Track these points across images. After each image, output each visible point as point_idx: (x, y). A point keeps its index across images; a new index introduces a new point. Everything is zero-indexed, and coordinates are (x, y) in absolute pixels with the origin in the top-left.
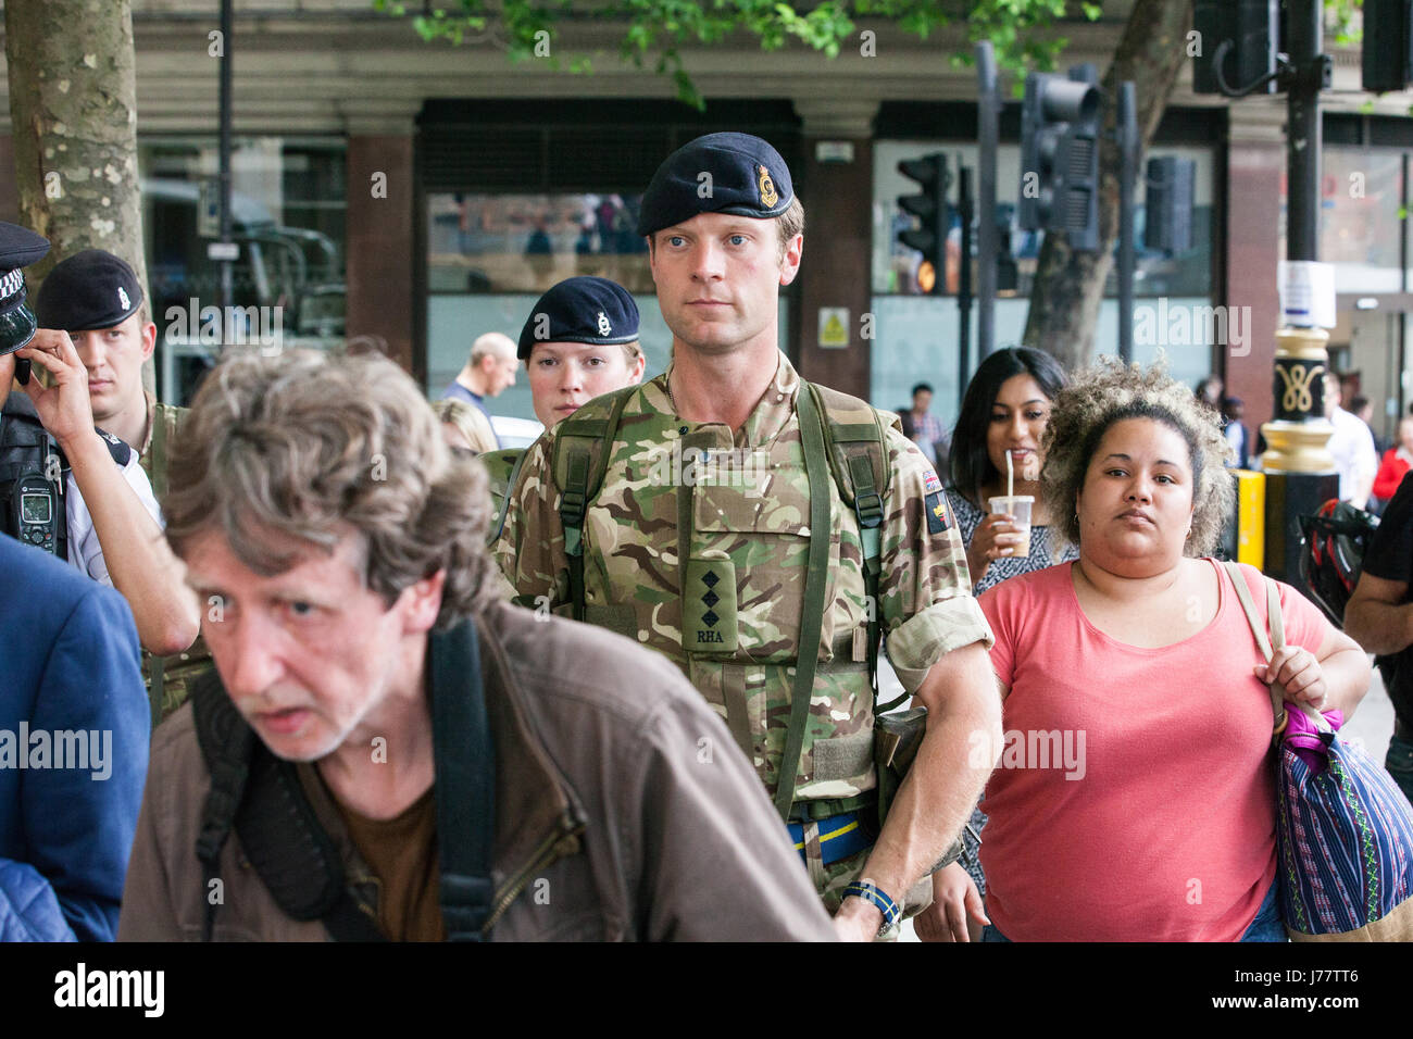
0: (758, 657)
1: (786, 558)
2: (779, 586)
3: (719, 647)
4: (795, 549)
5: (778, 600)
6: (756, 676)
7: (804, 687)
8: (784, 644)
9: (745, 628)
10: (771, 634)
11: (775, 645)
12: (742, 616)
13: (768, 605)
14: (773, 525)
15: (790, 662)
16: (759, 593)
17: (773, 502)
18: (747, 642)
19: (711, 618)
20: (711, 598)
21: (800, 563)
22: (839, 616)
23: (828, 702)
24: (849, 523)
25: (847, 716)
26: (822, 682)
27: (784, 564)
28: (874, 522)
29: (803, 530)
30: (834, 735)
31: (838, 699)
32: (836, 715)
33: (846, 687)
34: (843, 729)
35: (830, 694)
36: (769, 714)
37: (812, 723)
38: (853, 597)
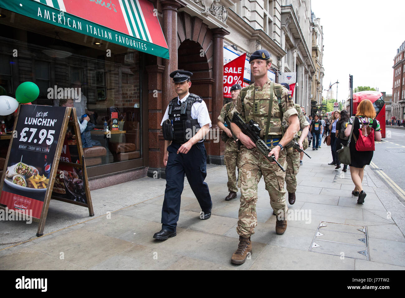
0: (263, 115)
1: (266, 102)
2: (265, 106)
3: (257, 114)
4: (268, 101)
5: (266, 108)
6: (263, 118)
7: (269, 120)
8: (266, 113)
9: (260, 111)
10: (265, 112)
11: (265, 114)
12: (260, 110)
13: (264, 108)
14: (265, 98)
15: (267, 116)
16: (263, 107)
17: (265, 95)
18: (261, 113)
19: (256, 110)
20: (256, 107)
21: (269, 103)
22: (275, 111)
23: (273, 122)
24: (276, 98)
25: (276, 124)
26: (272, 119)
27: (266, 103)
28: (279, 98)
29: (269, 99)
30: (274, 126)
31: (275, 122)
32: (274, 124)
33: (276, 120)
34: (275, 125)
35: (273, 121)
36: (265, 123)
37: (271, 124)
38: (277, 108)
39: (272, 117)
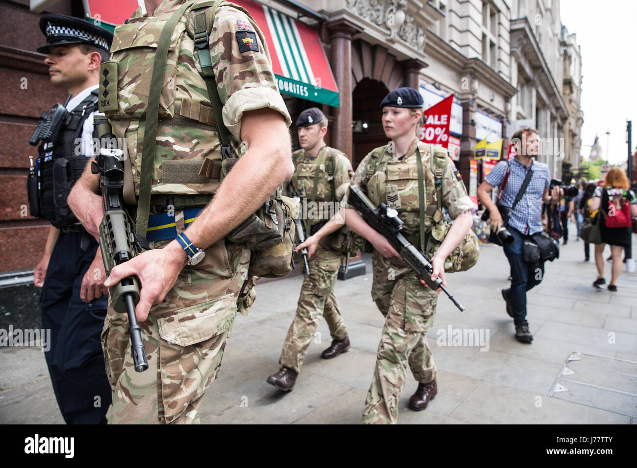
1: (145, 60)
3: (108, 108)
4: (150, 55)
5: (139, 82)
6: (133, 126)
8: (141, 106)
10: (135, 100)
11: (137, 107)
12: (123, 92)
13: (133, 85)
14: (140, 43)
16: (130, 79)
17: (142, 33)
21: (153, 62)
22: (180, 94)
23: (172, 140)
24: (188, 46)
25: (187, 150)
26: (168, 129)
27: (144, 64)
28: (203, 45)
29: (155, 45)
30: (175, 158)
31: (181, 140)
32: (177, 148)
33: (188, 134)
34: (182, 155)
35: (174, 136)
36: (138, 145)
37: (161, 151)
38: (191, 86)
39: (164, 119)
